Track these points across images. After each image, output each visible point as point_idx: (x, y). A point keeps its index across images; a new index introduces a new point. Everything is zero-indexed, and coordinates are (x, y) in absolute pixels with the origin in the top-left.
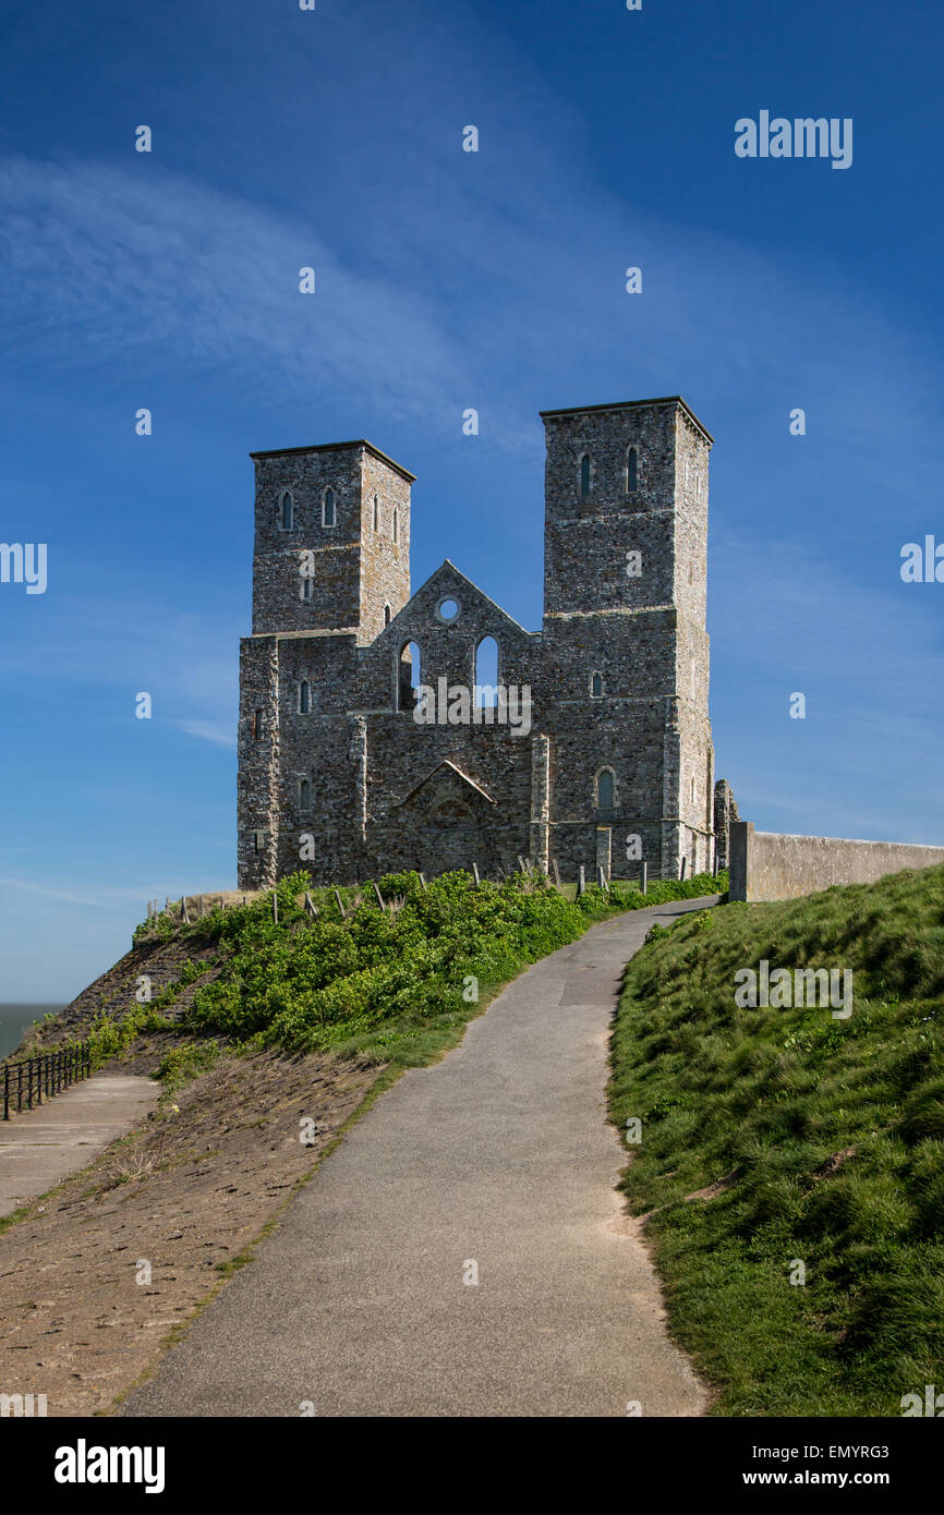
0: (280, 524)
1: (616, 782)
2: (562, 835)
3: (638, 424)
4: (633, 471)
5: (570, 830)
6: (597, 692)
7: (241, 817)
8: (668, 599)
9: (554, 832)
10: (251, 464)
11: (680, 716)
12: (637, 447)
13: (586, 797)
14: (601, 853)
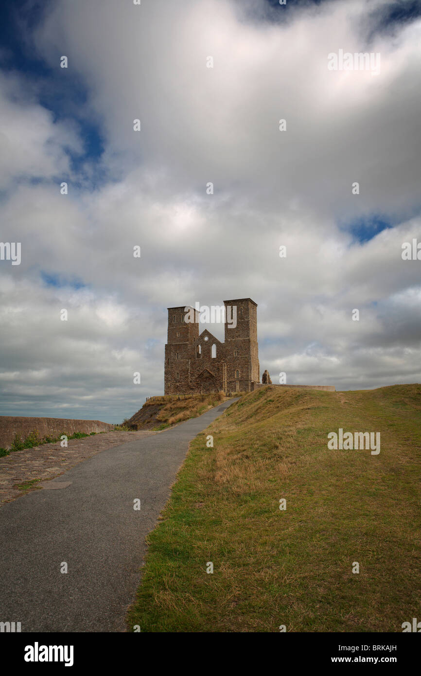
0: (173, 322)
1: (240, 372)
2: (229, 383)
3: (242, 303)
4: (241, 312)
5: (231, 382)
6: (235, 355)
7: (165, 380)
8: (249, 337)
9: (228, 383)
10: (167, 310)
11: (251, 359)
12: (242, 308)
13: (234, 376)
14: (237, 386)
